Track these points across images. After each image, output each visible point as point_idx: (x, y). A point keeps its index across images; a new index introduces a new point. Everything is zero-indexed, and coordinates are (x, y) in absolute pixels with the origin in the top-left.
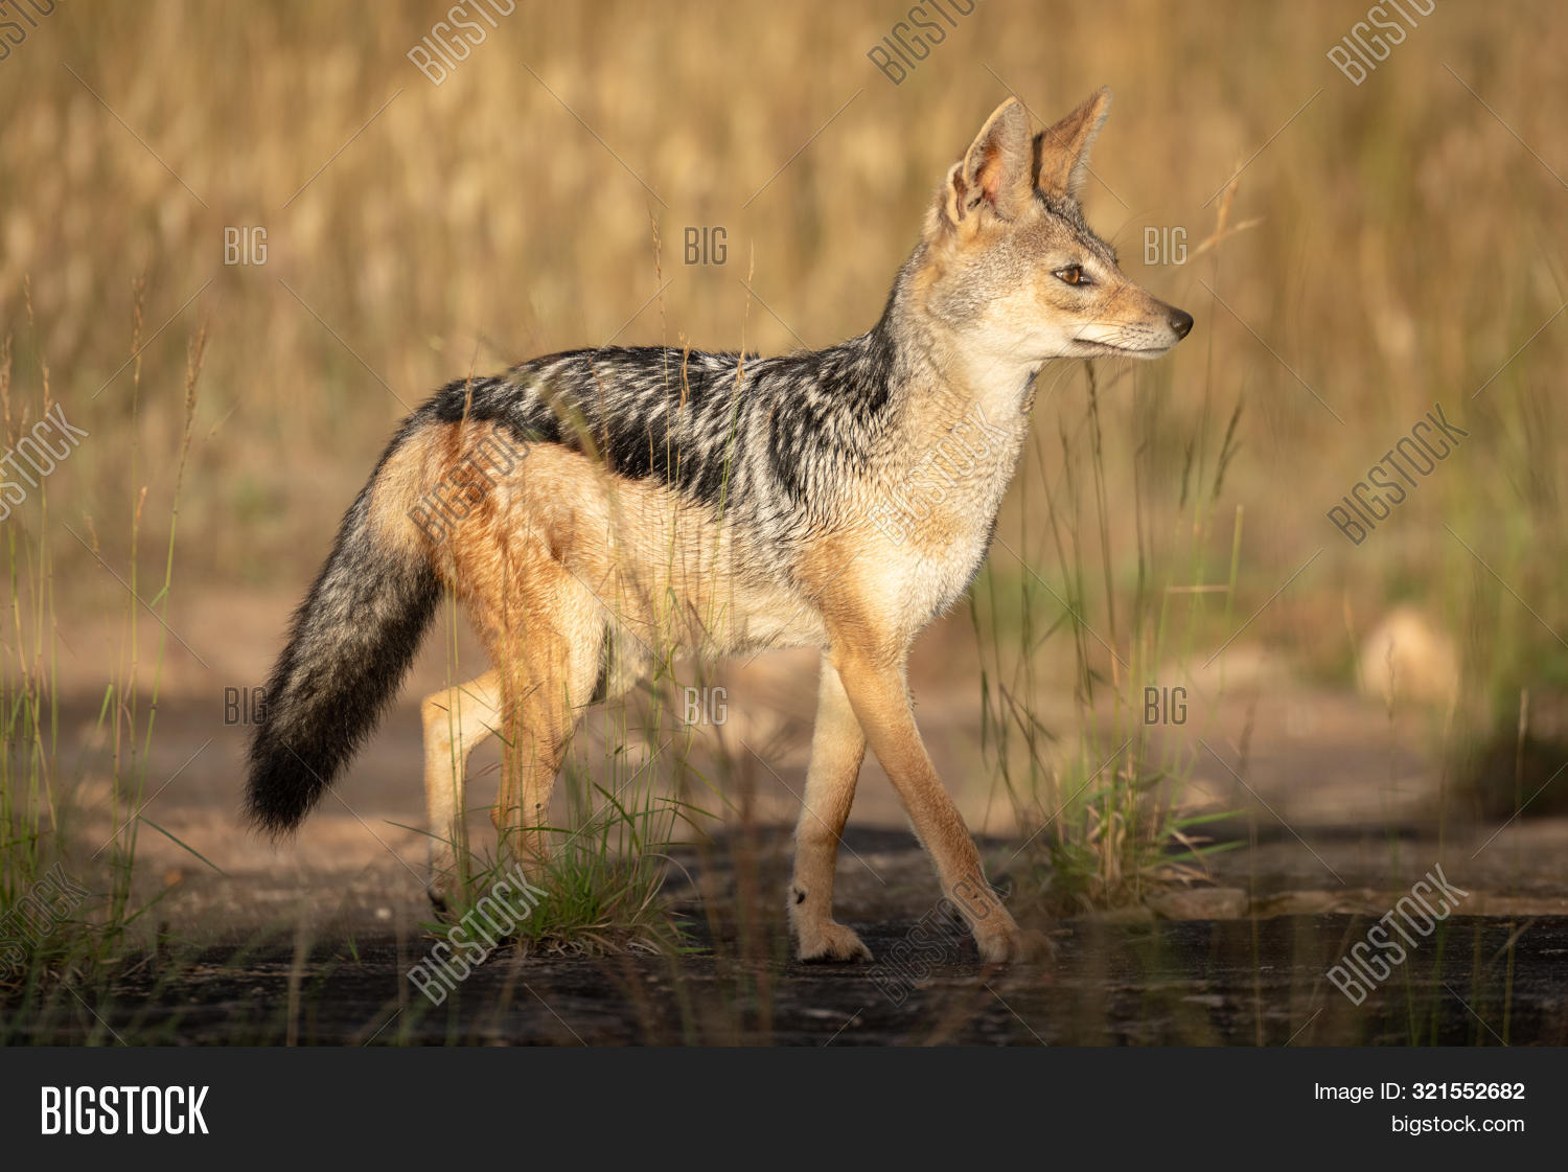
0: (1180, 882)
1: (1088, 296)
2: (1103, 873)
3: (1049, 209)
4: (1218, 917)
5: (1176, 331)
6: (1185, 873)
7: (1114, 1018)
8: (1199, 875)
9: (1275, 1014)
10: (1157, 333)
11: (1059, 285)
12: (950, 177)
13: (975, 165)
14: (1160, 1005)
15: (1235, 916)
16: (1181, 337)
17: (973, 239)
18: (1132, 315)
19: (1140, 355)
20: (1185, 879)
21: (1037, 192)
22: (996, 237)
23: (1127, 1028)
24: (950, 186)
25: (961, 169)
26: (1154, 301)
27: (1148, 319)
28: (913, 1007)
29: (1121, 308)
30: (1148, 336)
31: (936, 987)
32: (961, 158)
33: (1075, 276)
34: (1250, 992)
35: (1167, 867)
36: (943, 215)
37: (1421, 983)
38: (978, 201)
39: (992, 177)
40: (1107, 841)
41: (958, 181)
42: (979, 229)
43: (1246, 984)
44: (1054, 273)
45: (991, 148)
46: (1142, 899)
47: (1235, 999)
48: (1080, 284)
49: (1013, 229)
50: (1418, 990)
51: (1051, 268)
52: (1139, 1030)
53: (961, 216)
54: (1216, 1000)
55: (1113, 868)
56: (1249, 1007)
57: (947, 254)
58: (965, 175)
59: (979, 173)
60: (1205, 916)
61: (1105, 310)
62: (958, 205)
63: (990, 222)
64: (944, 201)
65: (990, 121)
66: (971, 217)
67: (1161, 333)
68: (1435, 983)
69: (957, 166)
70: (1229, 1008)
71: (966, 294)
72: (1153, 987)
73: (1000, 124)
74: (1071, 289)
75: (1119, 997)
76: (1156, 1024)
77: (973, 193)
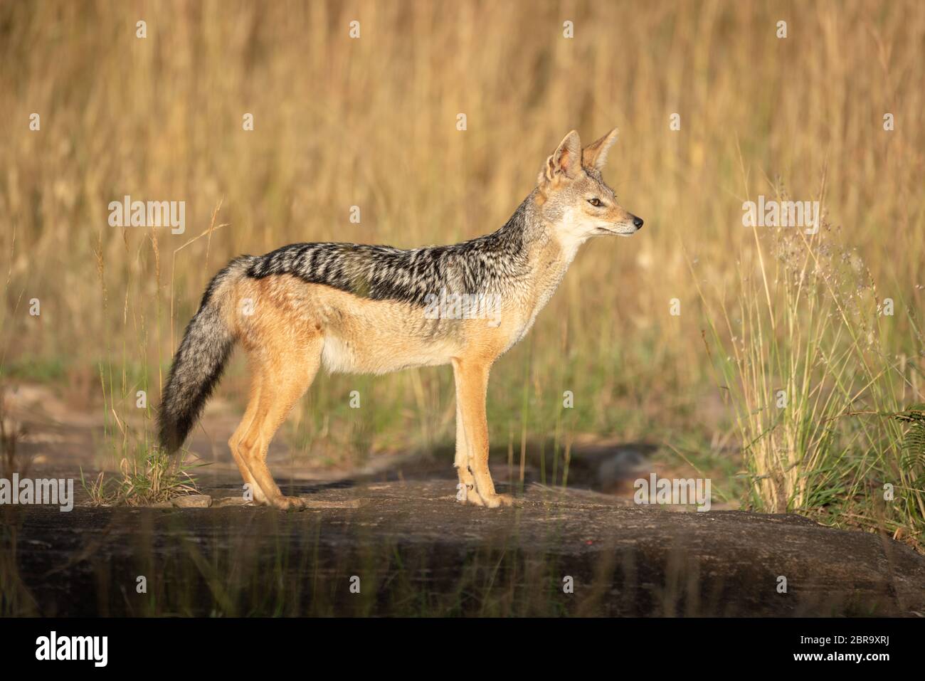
0: (184, 491)
1: (601, 210)
2: (153, 488)
3: (588, 175)
4: (200, 506)
5: (637, 225)
6: (187, 489)
7: (155, 546)
8: (192, 489)
9: (222, 546)
10: (629, 226)
11: (590, 205)
12: (548, 161)
13: (558, 157)
14: (176, 541)
15: (206, 506)
16: (639, 228)
17: (557, 186)
18: (619, 219)
19: (622, 235)
20: (186, 491)
21: (584, 168)
22: (567, 185)
23: (160, 550)
24: (548, 165)
25: (552, 158)
26: (628, 214)
27: (625, 221)
28: (73, 540)
29: (615, 216)
30: (625, 228)
31: (83, 532)
32: (553, 154)
33: (597, 203)
34: (212, 537)
35: (178, 486)
36: (545, 175)
37: (283, 534)
38: (559, 171)
39: (565, 161)
40: (155, 475)
41: (551, 163)
42: (559, 182)
43: (211, 533)
44: (589, 201)
45: (565, 150)
46: (169, 499)
47: (206, 540)
48: (598, 206)
49: (574, 182)
50: (281, 537)
51: (588, 199)
52: (166, 552)
53: (552, 177)
54: (198, 540)
55: (157, 486)
56: (212, 543)
57: (547, 190)
58: (554, 161)
59: (559, 160)
60: (195, 506)
61: (609, 216)
62: (551, 173)
63: (564, 179)
64: (545, 170)
65: (564, 140)
66: (556, 177)
67: (630, 226)
68: (288, 534)
69: (550, 157)
70: (203, 543)
71: (555, 209)
72: (172, 534)
73: (568, 140)
74: (595, 208)
75: (159, 538)
76: (174, 549)
77: (557, 168)
